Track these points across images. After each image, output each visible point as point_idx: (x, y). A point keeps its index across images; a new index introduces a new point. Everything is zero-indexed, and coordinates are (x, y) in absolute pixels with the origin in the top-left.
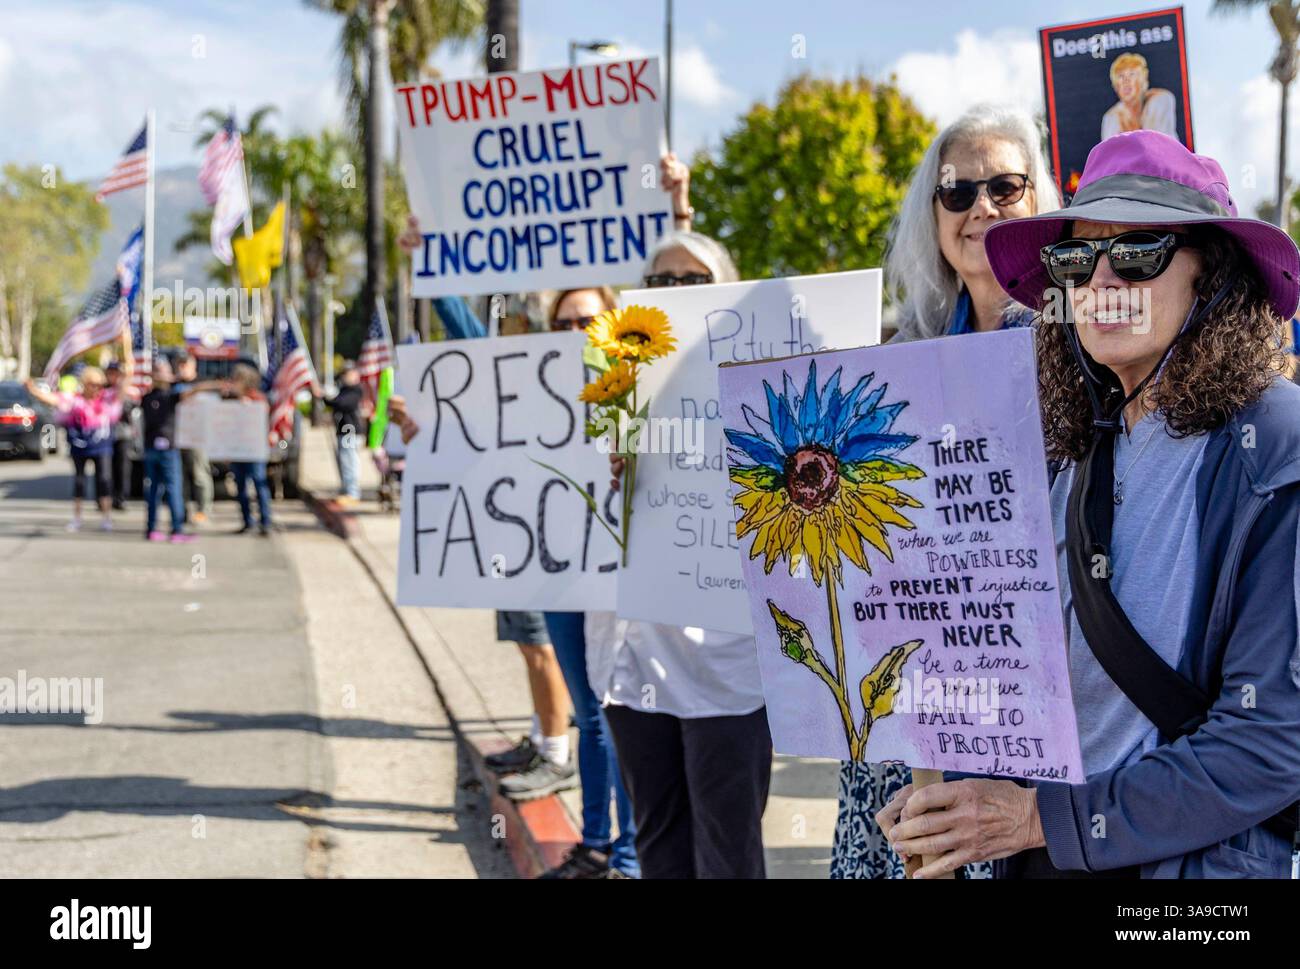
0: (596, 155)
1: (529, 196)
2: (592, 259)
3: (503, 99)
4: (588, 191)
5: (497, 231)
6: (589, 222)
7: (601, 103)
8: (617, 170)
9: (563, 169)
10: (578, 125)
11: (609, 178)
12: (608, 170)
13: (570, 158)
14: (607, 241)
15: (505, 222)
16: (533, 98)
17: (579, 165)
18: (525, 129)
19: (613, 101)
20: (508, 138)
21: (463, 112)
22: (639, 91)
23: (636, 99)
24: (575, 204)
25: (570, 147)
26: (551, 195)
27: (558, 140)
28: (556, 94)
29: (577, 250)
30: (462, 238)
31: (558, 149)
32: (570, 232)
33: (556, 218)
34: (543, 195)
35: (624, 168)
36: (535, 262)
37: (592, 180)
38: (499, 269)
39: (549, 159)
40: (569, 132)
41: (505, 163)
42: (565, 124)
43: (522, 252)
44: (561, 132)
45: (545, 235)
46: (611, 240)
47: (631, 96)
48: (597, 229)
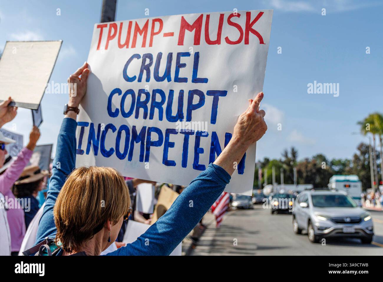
0: (205, 81)
1: (149, 105)
2: (184, 164)
3: (153, 34)
4: (191, 107)
5: (124, 127)
6: (187, 134)
7: (218, 42)
8: (217, 94)
9: (177, 87)
10: (197, 55)
11: (209, 100)
12: (210, 93)
13: (185, 80)
14: (198, 150)
15: (131, 121)
16: (172, 34)
17: (189, 86)
18: (160, 56)
19: (227, 40)
20: (148, 61)
21: (127, 43)
22: (251, 35)
23: (247, 42)
24: (180, 117)
25: (186, 72)
26: (164, 106)
27: (180, 66)
28: (187, 32)
29: (175, 154)
30: (103, 128)
31: (177, 72)
32: (172, 138)
33: (164, 125)
34: (159, 105)
35: (224, 93)
36: (145, 157)
37: (196, 99)
38: (121, 157)
39: (169, 80)
40: (189, 61)
41: (140, 80)
42: (187, 54)
43: (137, 146)
44: (183, 60)
45: (154, 137)
46: (202, 151)
47: (244, 39)
48: (192, 139)
